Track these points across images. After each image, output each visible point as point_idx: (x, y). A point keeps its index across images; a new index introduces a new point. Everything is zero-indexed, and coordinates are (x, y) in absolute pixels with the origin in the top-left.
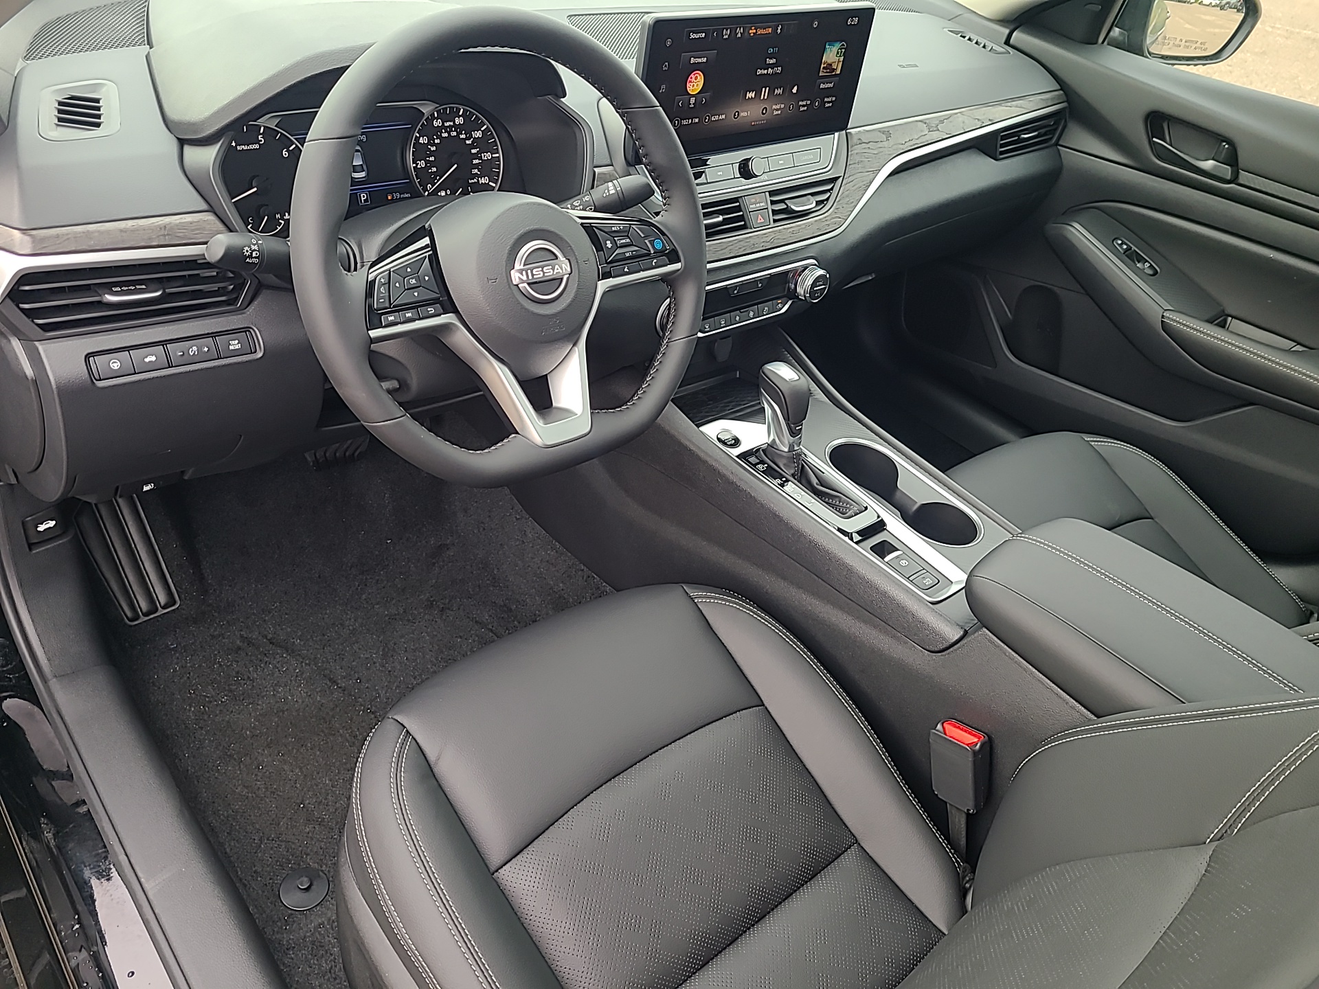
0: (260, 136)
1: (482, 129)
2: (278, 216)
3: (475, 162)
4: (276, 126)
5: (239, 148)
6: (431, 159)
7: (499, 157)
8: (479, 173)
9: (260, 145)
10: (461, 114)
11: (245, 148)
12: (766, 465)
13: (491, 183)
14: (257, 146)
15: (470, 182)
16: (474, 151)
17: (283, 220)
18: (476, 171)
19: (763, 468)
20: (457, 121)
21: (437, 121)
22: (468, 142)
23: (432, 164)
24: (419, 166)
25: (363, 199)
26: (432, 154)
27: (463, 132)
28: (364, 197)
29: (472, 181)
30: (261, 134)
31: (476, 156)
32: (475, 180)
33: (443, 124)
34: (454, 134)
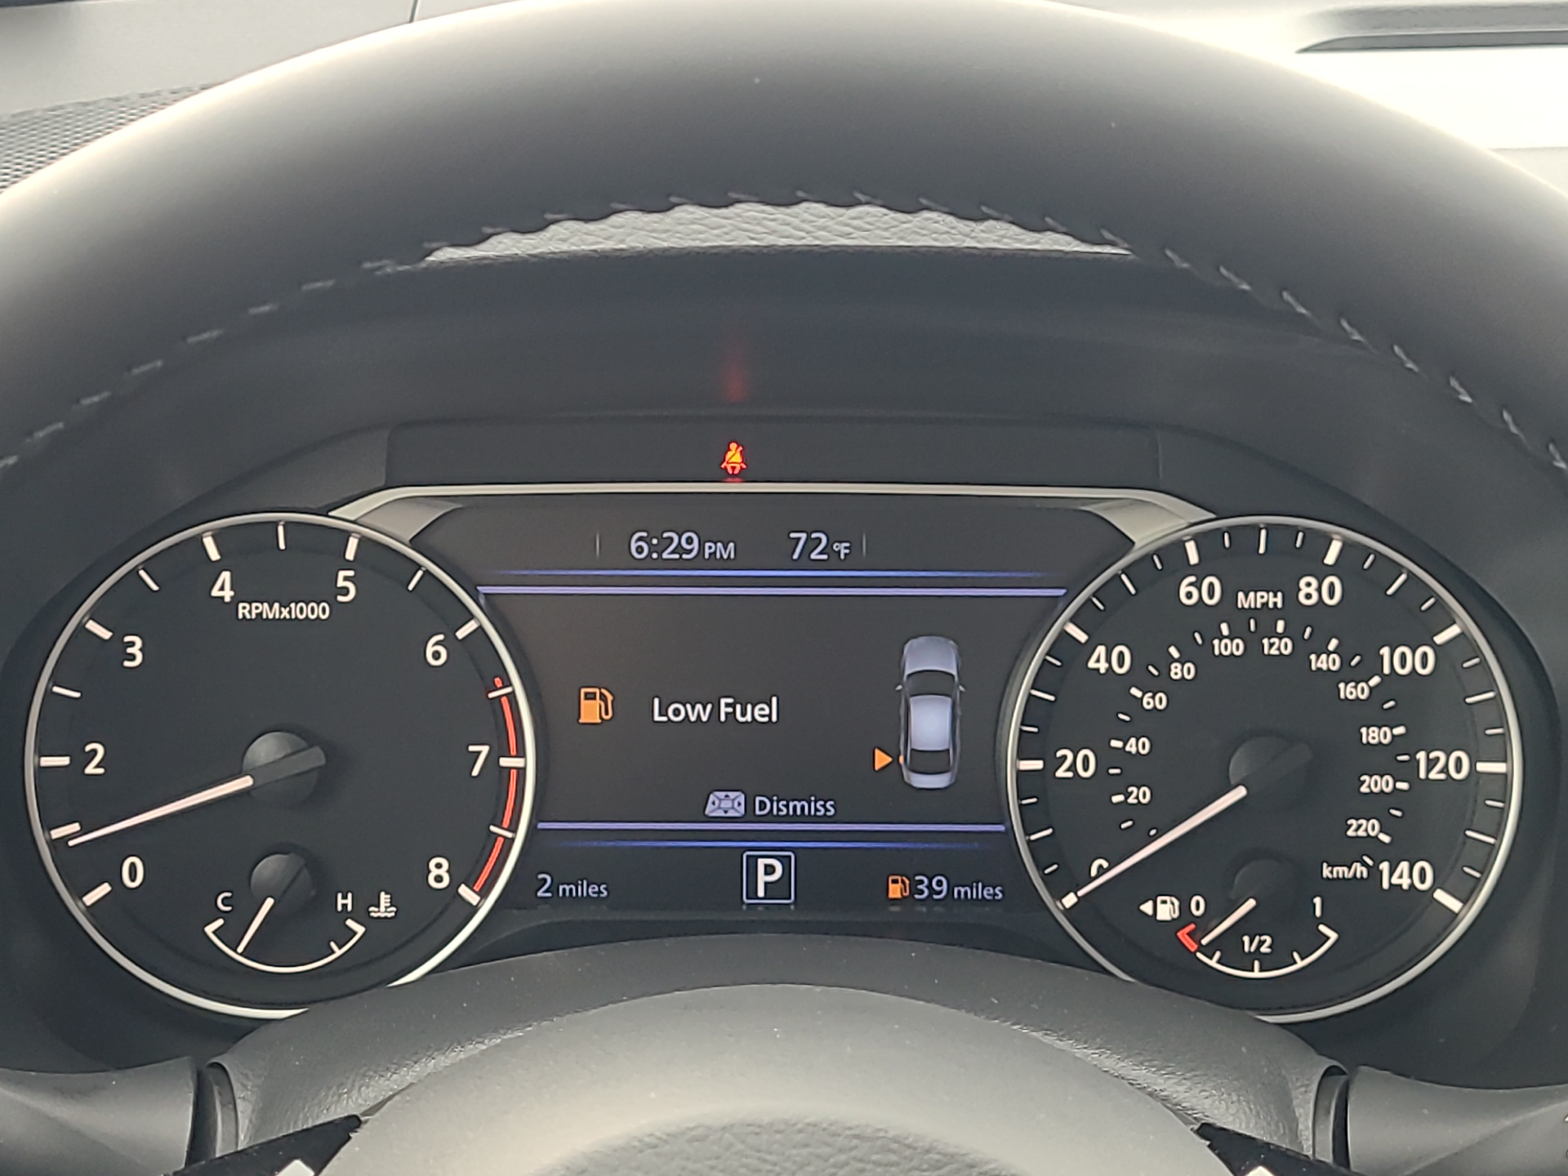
0: (342, 574)
1: (1440, 639)
2: (344, 902)
3: (1373, 784)
4: (414, 543)
5: (243, 610)
6: (1132, 746)
7: (1506, 778)
8: (1385, 838)
9: (334, 604)
10: (1330, 559)
11: (273, 612)
13: (1440, 895)
14: (320, 611)
15: (1326, 872)
16: (1373, 735)
17: (363, 917)
18: (1368, 827)
20: (1308, 590)
21: (1198, 585)
22: (1348, 691)
23: (1134, 770)
24: (1062, 773)
25: (762, 878)
26: (1143, 723)
27: (1333, 644)
28: (769, 870)
29: (1340, 871)
30: (348, 565)
31: (1383, 759)
32: (1359, 870)
33: (1229, 596)
34: (1285, 646)
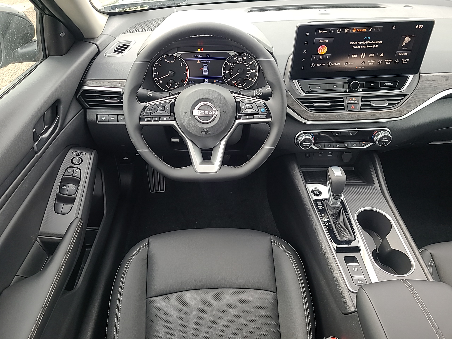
0: (174, 59)
1: (253, 62)
2: (176, 83)
3: (248, 72)
4: (179, 56)
5: (168, 62)
6: (231, 70)
7: (257, 72)
8: (249, 76)
9: (174, 61)
10: (245, 56)
11: (169, 62)
12: (323, 207)
13: (253, 80)
14: (173, 62)
15: (245, 79)
16: (248, 69)
17: (177, 85)
18: (248, 76)
19: (321, 208)
20: (243, 58)
21: (236, 58)
22: (246, 66)
23: (231, 72)
24: (226, 72)
25: (205, 81)
26: (232, 68)
27: (245, 62)
28: (206, 80)
29: (246, 79)
30: (175, 58)
31: (249, 71)
32: (247, 79)
33: (238, 59)
34: (242, 62)
